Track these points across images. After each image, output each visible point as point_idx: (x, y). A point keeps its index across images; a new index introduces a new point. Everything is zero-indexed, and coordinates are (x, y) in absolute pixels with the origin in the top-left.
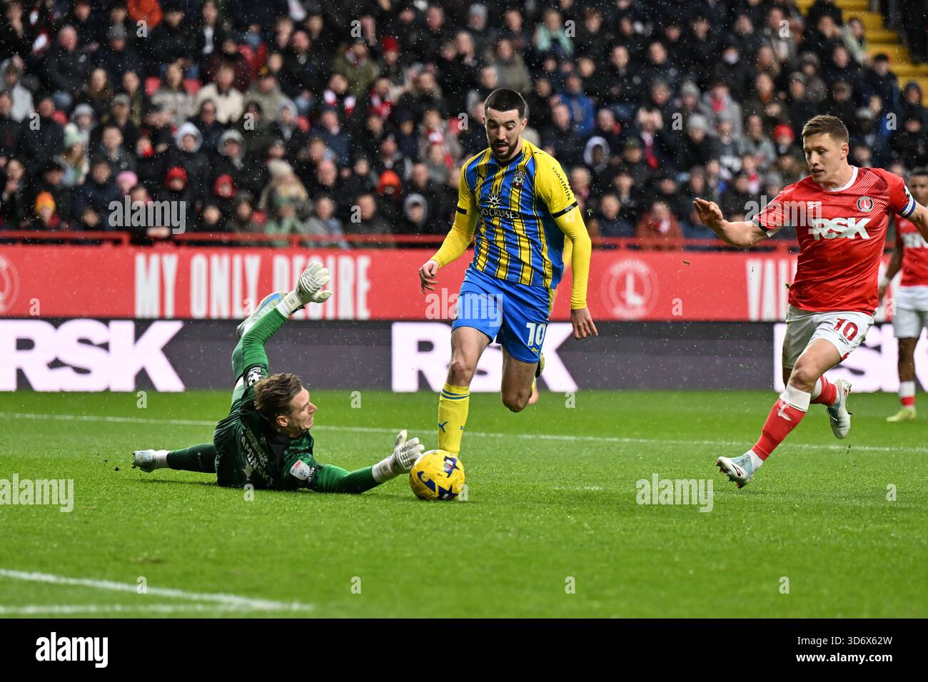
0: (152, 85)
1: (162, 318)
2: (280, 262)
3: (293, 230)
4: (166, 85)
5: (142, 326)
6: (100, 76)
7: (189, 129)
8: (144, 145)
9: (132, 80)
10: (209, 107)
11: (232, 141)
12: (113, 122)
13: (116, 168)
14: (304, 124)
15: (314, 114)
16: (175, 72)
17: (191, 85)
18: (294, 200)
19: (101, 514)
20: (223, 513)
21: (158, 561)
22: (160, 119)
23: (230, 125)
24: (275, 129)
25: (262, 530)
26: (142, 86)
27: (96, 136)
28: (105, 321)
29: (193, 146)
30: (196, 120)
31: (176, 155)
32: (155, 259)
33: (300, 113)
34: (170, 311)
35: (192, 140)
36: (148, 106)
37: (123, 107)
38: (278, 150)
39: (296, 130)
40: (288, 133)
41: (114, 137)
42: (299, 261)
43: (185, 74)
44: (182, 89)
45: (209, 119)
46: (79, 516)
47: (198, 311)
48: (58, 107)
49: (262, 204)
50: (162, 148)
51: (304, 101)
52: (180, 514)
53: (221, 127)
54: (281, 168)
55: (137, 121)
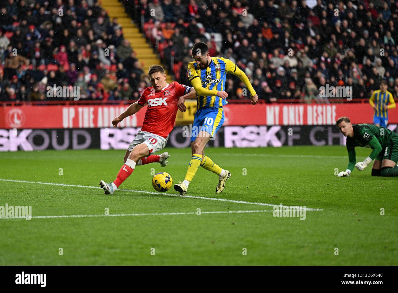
0: (270, 56)
1: (275, 125)
2: (309, 108)
3: (313, 99)
4: (274, 56)
5: (269, 127)
6: (254, 54)
7: (281, 69)
8: (269, 75)
9: (264, 55)
10: (287, 63)
11: (294, 73)
12: (259, 67)
13: (260, 81)
14: (315, 67)
15: (318, 64)
16: (276, 52)
17: (281, 56)
18: (313, 90)
19: (259, 183)
20: (295, 182)
21: (276, 197)
22: (273, 66)
23: (294, 67)
24: (307, 68)
25: (307, 187)
26: (267, 57)
27: (254, 72)
28: (258, 126)
29: (282, 74)
30: (284, 66)
31: (278, 77)
32: (272, 108)
33: (314, 64)
34: (277, 123)
35: (282, 72)
36: (269, 62)
37: (262, 63)
38: (308, 75)
39: (313, 69)
40: (310, 70)
41: (259, 72)
42: (315, 107)
43: (280, 52)
44: (279, 57)
45: (287, 66)
46: (253, 184)
47: (285, 123)
48: (243, 63)
49: (304, 90)
50: (274, 75)
51: (315, 61)
52: (283, 183)
53: (291, 68)
54: (309, 80)
55: (266, 67)
